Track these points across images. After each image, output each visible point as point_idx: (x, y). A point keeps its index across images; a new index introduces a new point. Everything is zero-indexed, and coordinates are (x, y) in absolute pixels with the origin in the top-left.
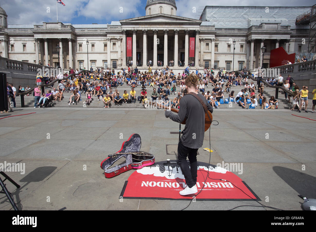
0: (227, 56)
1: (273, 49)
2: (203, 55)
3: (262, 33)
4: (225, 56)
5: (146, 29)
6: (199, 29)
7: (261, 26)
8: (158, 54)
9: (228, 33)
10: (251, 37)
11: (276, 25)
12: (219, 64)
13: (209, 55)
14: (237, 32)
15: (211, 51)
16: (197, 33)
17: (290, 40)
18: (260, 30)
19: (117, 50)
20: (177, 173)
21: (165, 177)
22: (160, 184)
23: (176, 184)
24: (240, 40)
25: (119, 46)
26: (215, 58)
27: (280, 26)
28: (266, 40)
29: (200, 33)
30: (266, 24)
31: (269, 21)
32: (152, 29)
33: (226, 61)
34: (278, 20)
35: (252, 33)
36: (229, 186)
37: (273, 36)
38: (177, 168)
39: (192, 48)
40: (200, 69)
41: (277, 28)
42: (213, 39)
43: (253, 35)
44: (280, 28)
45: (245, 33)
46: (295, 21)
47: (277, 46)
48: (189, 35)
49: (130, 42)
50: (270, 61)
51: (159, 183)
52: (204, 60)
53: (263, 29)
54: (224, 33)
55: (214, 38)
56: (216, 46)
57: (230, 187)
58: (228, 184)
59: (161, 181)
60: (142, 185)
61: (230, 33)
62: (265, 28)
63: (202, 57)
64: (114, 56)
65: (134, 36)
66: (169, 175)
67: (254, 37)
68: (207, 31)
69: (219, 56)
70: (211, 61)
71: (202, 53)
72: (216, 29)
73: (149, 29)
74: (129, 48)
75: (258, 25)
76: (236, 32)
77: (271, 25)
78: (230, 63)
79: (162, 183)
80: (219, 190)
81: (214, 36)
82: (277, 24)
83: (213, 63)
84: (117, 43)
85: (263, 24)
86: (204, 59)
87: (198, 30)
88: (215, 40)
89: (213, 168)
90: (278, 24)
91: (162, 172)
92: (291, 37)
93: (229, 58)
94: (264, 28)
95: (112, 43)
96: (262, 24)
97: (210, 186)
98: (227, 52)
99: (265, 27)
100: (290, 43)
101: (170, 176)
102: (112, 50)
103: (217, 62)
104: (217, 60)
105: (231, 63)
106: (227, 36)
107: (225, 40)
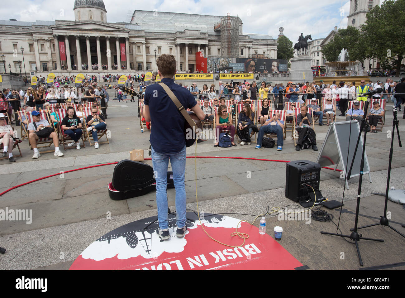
1: (195, 52)
2: (136, 58)
3: (186, 39)
5: (79, 35)
7: (184, 32)
8: (92, 57)
10: (178, 41)
11: (197, 32)
12: (152, 66)
13: (141, 57)
15: (142, 53)
16: (127, 40)
17: (209, 44)
18: (183, 36)
19: (46, 52)
20: (161, 241)
21: (140, 255)
23: (164, 266)
24: (168, 43)
25: (48, 48)
26: (146, 60)
27: (200, 33)
28: (190, 44)
30: (188, 30)
31: (191, 27)
32: (84, 35)
34: (199, 27)
35: (176, 39)
36: (254, 251)
37: (195, 41)
39: (123, 53)
40: (131, 71)
41: (197, 34)
44: (199, 35)
45: (172, 37)
46: (214, 28)
47: (199, 48)
48: (119, 41)
49: (62, 46)
53: (186, 35)
54: (153, 37)
55: (144, 41)
56: (147, 48)
57: (255, 253)
58: (251, 247)
61: (159, 36)
63: (134, 59)
64: (44, 58)
65: (67, 41)
66: (148, 251)
68: (137, 35)
69: (151, 58)
70: (143, 63)
71: (134, 55)
72: (145, 33)
73: (81, 35)
74: (63, 52)
75: (182, 31)
76: (165, 36)
77: (192, 32)
80: (240, 262)
81: (144, 39)
82: (197, 30)
83: (145, 65)
84: (45, 44)
86: (137, 61)
87: (127, 37)
88: (145, 43)
89: (218, 220)
91: (132, 247)
92: (210, 42)
95: (39, 44)
96: (185, 30)
97: (224, 259)
98: (158, 54)
99: (188, 33)
100: (210, 47)
101: (150, 252)
102: (40, 52)
103: (149, 63)
106: (157, 40)
107: (155, 43)
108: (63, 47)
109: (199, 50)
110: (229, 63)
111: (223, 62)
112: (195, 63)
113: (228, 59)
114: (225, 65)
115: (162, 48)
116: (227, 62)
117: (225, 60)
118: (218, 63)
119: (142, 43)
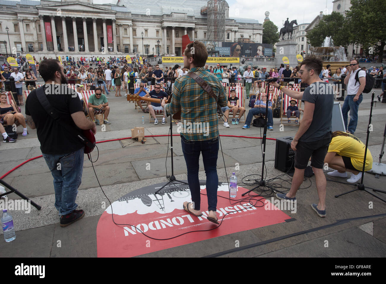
0: (145, 40)
1: (183, 35)
2: (122, 40)
3: (172, 21)
4: (143, 40)
5: (65, 16)
7: (171, 15)
8: (78, 38)
9: (144, 19)
10: (164, 24)
11: (183, 15)
12: (138, 48)
13: (128, 40)
15: (129, 36)
16: (113, 22)
17: (195, 28)
18: (170, 19)
19: (32, 33)
21: (156, 211)
22: (154, 225)
24: (155, 26)
25: (34, 28)
26: (133, 42)
27: (186, 16)
28: (176, 27)
30: (175, 13)
31: (178, 10)
33: (144, 45)
35: (163, 21)
37: (181, 24)
38: (169, 195)
39: (110, 35)
40: (118, 54)
41: (184, 17)
44: (186, 18)
45: (159, 20)
46: (200, 12)
47: (186, 32)
48: (106, 23)
50: (182, 46)
51: (151, 224)
53: (173, 18)
54: (140, 19)
55: (131, 24)
56: (134, 30)
58: (247, 205)
59: (153, 221)
60: (126, 234)
61: (146, 19)
63: (121, 41)
64: (30, 39)
65: (53, 22)
66: (162, 208)
67: (166, 24)
68: (124, 17)
69: (138, 40)
70: (130, 45)
71: (121, 38)
72: (132, 15)
73: (67, 16)
74: (49, 32)
75: (168, 14)
76: (151, 19)
77: (179, 15)
78: (148, 47)
79: (157, 223)
80: (240, 216)
81: (131, 21)
83: (132, 48)
84: (31, 24)
86: (124, 43)
87: (114, 19)
88: (132, 26)
90: (185, 14)
91: (148, 206)
92: (196, 25)
93: (147, 43)
95: (25, 24)
96: (172, 13)
98: (145, 37)
99: (175, 16)
101: (164, 209)
102: (26, 32)
103: (135, 46)
104: (137, 44)
106: (144, 22)
107: (142, 25)
108: (49, 28)
109: (186, 33)
111: (209, 46)
113: (214, 43)
114: (211, 49)
115: (148, 31)
116: (213, 46)
117: (211, 44)
119: (129, 26)
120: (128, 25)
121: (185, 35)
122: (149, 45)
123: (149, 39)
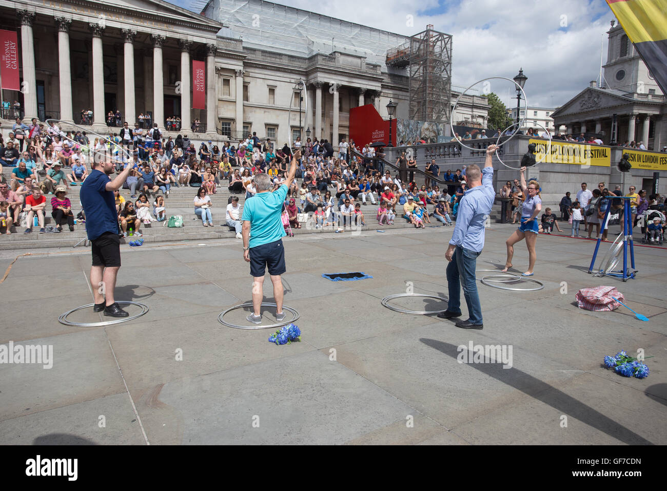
0: (268, 112)
1: (353, 106)
4: (265, 112)
5: (68, 17)
6: (215, 43)
7: (332, 57)
9: (269, 61)
10: (316, 77)
11: (358, 61)
12: (252, 131)
13: (231, 107)
14: (287, 61)
15: (234, 98)
16: (211, 53)
17: (381, 92)
18: (331, 65)
24: (293, 81)
26: (244, 116)
27: (365, 64)
29: (216, 52)
30: (341, 54)
31: (345, 49)
32: (85, 19)
33: (266, 125)
34: (361, 51)
35: (316, 70)
37: (354, 80)
39: (200, 86)
41: (360, 66)
42: (240, 71)
43: (319, 74)
44: (364, 68)
45: (302, 66)
46: (385, 59)
47: (362, 99)
48: (190, 53)
49: (10, 45)
50: (350, 131)
52: (219, 118)
53: (337, 65)
54: (260, 61)
55: (241, 68)
56: (245, 87)
61: (273, 62)
62: (341, 62)
65: (27, 32)
67: (322, 78)
68: (226, 50)
69: (251, 112)
70: (235, 123)
72: (244, 48)
74: (10, 62)
75: (328, 54)
76: (285, 62)
77: (350, 59)
78: (274, 129)
81: (241, 64)
82: (360, 58)
83: (239, 127)
85: (336, 54)
86: (220, 116)
87: (213, 45)
88: (243, 73)
90: (362, 59)
92: (383, 87)
93: (272, 118)
94: (338, 62)
96: (335, 52)
98: (269, 105)
100: (381, 98)
103: (247, 125)
104: (249, 121)
105: (276, 129)
106: (266, 69)
107: (263, 76)
109: (362, 103)
110: (439, 134)
111: (427, 133)
112: (347, 133)
113: (437, 126)
114: (432, 141)
115: (277, 91)
116: (435, 132)
118: (418, 132)
119: (236, 73)
120: (234, 70)
121: (360, 105)
122: (277, 126)
123: (277, 111)
